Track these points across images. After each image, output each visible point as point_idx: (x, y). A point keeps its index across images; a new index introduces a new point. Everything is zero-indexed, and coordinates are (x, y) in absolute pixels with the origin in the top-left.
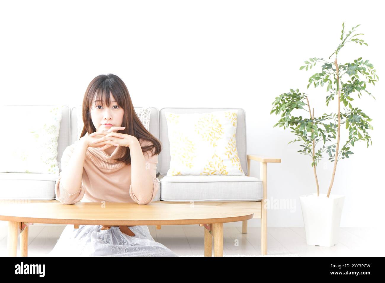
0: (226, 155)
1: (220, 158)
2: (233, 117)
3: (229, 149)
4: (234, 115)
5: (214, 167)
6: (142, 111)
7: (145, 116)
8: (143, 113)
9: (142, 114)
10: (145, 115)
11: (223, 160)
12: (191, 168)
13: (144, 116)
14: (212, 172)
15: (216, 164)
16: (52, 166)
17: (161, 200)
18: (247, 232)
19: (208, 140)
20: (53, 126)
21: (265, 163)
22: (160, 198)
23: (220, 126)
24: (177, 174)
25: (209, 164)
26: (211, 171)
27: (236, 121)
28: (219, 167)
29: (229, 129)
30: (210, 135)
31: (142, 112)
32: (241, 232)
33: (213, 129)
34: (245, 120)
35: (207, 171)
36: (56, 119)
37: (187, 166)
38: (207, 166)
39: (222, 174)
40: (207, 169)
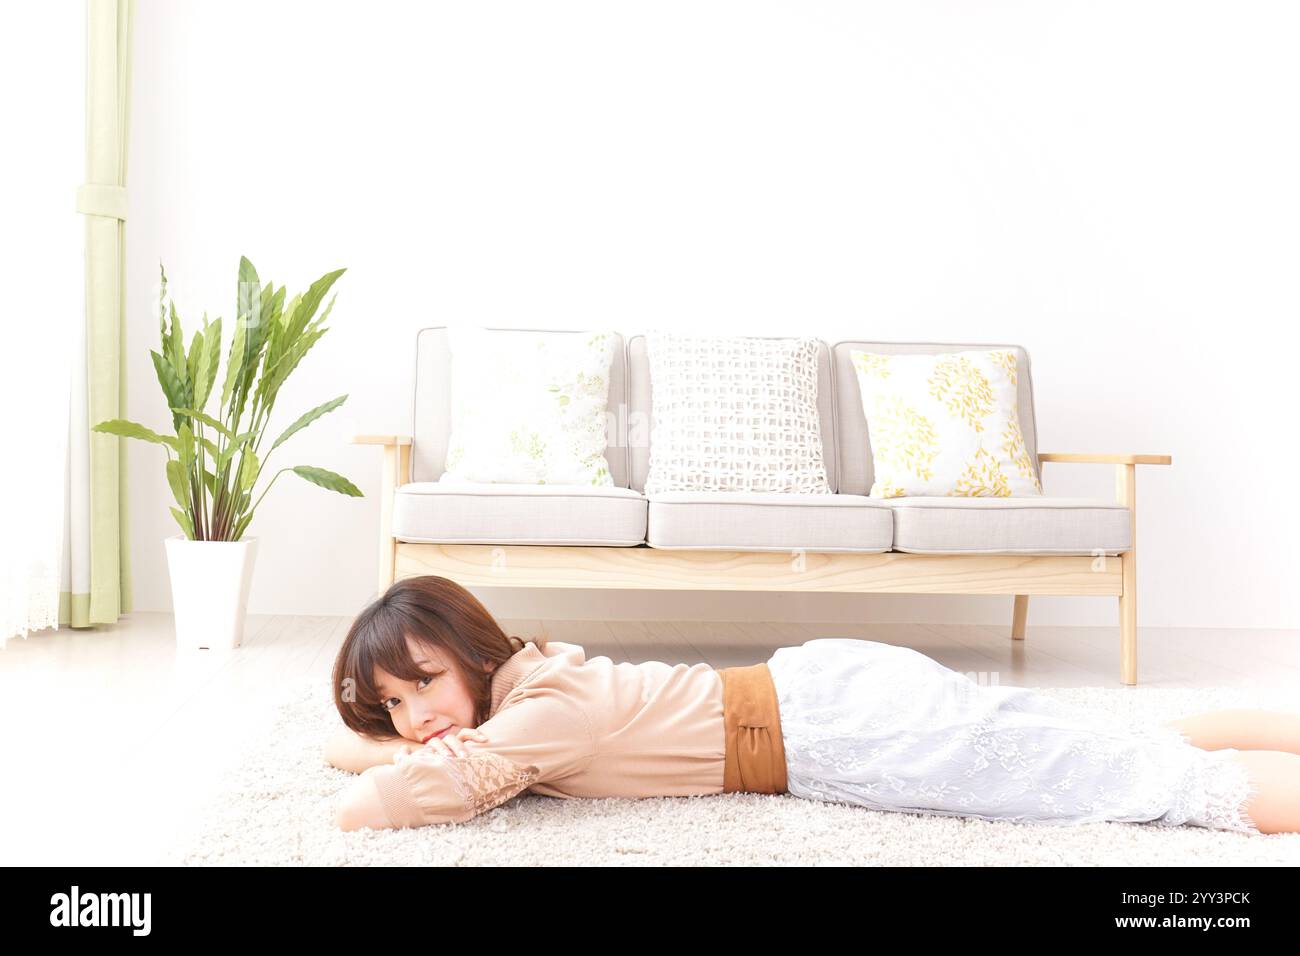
0: (1006, 450)
1: (993, 459)
2: (1010, 365)
3: (1011, 439)
4: (1011, 358)
5: (981, 479)
6: (803, 346)
7: (810, 360)
8: (805, 351)
9: (803, 352)
10: (808, 355)
11: (999, 464)
12: (927, 479)
13: (806, 358)
14: (976, 490)
15: (984, 470)
16: (599, 474)
17: (894, 551)
18: (1026, 637)
19: (963, 416)
20: (597, 378)
21: (1132, 466)
22: (893, 545)
23: (986, 383)
24: (894, 493)
25: (970, 471)
26: (972, 487)
27: (1015, 374)
28: (990, 479)
29: (1003, 390)
30: (967, 404)
31: (802, 349)
32: (1010, 636)
33: (971, 392)
34: (1029, 371)
35: (964, 488)
36: (602, 361)
37: (919, 475)
38: (964, 475)
39: (996, 494)
40: (966, 482)
